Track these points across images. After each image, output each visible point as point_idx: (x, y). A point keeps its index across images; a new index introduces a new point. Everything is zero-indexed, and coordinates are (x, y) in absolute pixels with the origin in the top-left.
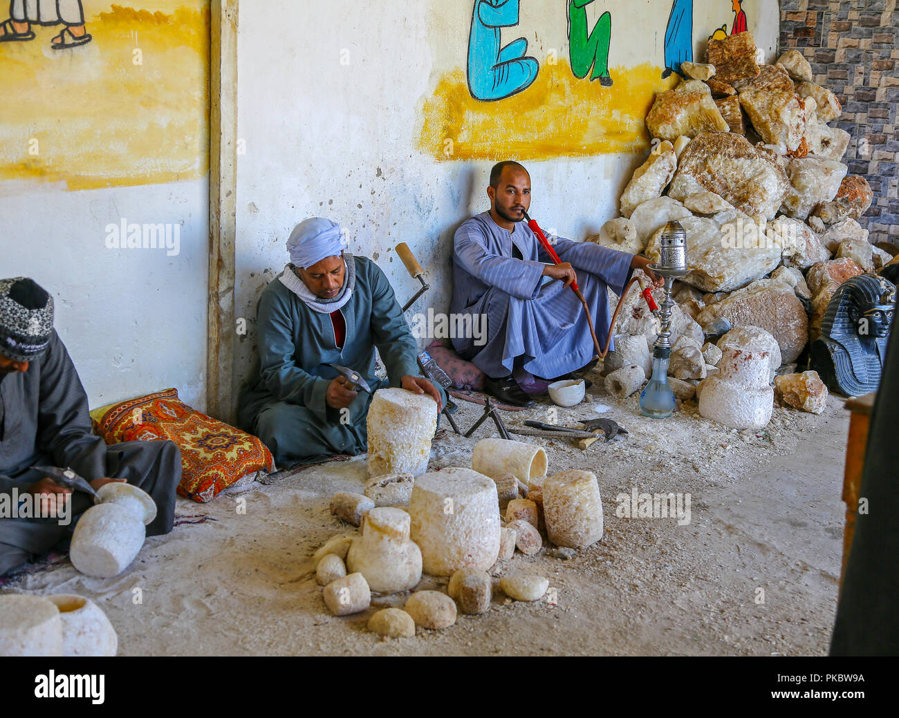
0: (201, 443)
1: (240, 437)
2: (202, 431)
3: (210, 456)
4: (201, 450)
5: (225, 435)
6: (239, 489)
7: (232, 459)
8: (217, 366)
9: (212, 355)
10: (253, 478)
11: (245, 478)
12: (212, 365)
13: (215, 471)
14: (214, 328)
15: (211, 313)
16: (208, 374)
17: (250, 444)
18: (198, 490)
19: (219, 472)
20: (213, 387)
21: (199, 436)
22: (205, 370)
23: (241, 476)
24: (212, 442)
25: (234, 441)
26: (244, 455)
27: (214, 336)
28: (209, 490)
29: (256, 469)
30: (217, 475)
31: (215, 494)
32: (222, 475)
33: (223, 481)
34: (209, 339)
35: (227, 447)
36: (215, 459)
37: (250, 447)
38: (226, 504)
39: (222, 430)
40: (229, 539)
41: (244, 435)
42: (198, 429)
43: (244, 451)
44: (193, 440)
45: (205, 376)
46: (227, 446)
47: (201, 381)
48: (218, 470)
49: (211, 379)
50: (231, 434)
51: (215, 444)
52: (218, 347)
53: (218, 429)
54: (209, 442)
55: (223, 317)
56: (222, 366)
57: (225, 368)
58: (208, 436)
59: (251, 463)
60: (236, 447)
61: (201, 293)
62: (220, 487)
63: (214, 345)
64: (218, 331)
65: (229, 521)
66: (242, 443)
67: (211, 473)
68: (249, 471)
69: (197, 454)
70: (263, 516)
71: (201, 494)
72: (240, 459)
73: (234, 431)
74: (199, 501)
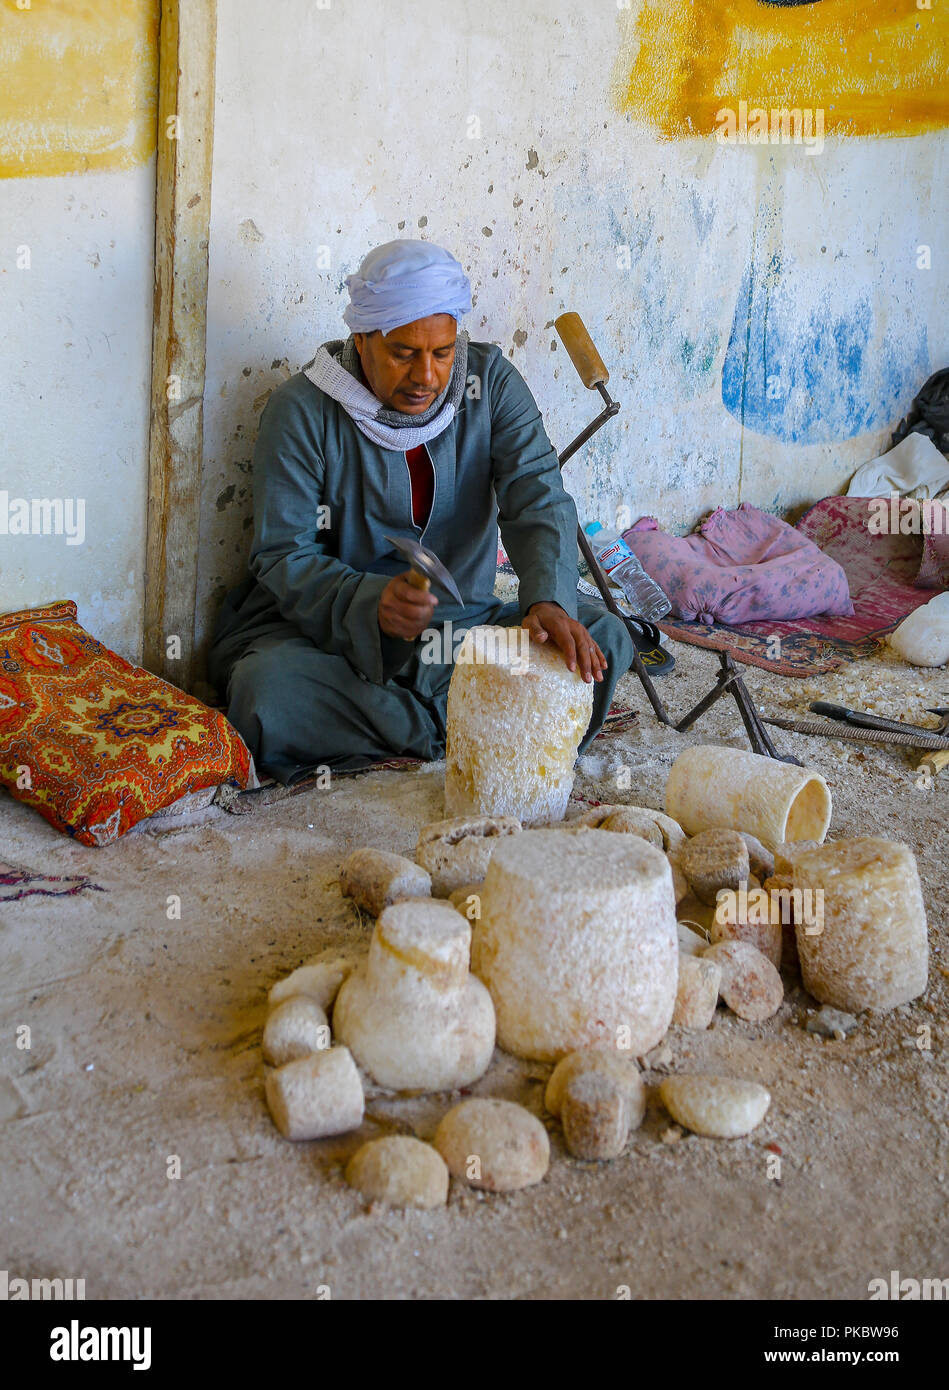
0: (104, 721)
1: (186, 712)
2: (110, 694)
3: (115, 751)
4: (101, 736)
5: (156, 706)
6: (174, 822)
7: (161, 759)
8: (163, 557)
9: (155, 536)
10: (206, 800)
11: (189, 798)
12: (154, 555)
13: (124, 783)
14: (158, 480)
15: (155, 448)
16: (146, 574)
17: (201, 728)
18: (87, 820)
19: (132, 786)
20: (154, 602)
21: (104, 705)
22: (140, 565)
23: (179, 795)
24: (126, 720)
25: (171, 720)
26: (186, 752)
27: (158, 495)
28: (109, 821)
29: (212, 780)
30: (127, 791)
31: (122, 829)
32: (139, 791)
33: (139, 803)
34: (149, 501)
35: (154, 734)
36: (126, 757)
37: (202, 735)
38: (139, 852)
39: (155, 695)
40: (114, 938)
41: (194, 709)
42: (105, 690)
43: (187, 742)
44: (90, 713)
45: (140, 576)
46: (155, 730)
47: (129, 586)
48: (129, 781)
49: (151, 584)
50: (170, 704)
51: (130, 726)
52: (165, 519)
53: (145, 692)
54: (119, 720)
55: (176, 458)
56: (173, 557)
57: (181, 564)
58: (121, 707)
59: (201, 770)
60: (172, 734)
61: (135, 405)
62: (132, 816)
63: (157, 514)
64: (167, 487)
65: (130, 894)
66: (186, 726)
67: (114, 785)
68: (196, 785)
69: (91, 744)
70: (201, 888)
71: (92, 828)
72: (178, 759)
73: (176, 699)
74: (88, 842)
